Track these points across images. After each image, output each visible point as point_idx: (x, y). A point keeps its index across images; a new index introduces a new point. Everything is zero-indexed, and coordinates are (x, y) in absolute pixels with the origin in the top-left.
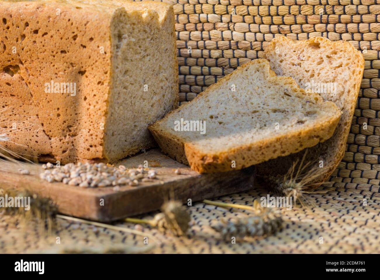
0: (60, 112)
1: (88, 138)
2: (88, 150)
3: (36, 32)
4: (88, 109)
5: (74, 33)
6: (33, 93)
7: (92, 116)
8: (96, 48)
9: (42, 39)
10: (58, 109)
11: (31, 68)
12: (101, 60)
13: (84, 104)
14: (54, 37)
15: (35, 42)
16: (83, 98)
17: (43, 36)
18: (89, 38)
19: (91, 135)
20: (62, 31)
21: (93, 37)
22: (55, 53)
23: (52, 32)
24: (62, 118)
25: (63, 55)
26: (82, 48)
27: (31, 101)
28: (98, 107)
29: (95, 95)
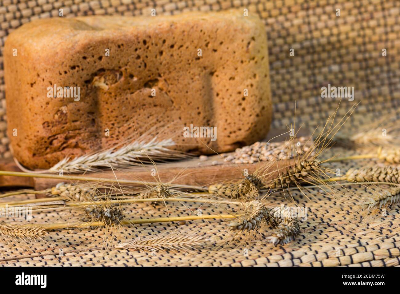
0: (200, 110)
1: (226, 127)
2: (229, 136)
3: (172, 46)
4: (222, 103)
5: (206, 41)
6: (173, 99)
7: (227, 108)
8: (226, 50)
9: (178, 52)
10: (198, 108)
11: (169, 79)
12: (232, 59)
13: (217, 99)
14: (190, 47)
15: (172, 55)
16: (215, 94)
17: (179, 48)
18: (219, 42)
19: (229, 124)
20: (196, 42)
21: (223, 41)
22: (190, 61)
23: (188, 44)
24: (202, 115)
25: (198, 61)
26: (213, 52)
27: (173, 107)
28: (231, 99)
29: (227, 90)
